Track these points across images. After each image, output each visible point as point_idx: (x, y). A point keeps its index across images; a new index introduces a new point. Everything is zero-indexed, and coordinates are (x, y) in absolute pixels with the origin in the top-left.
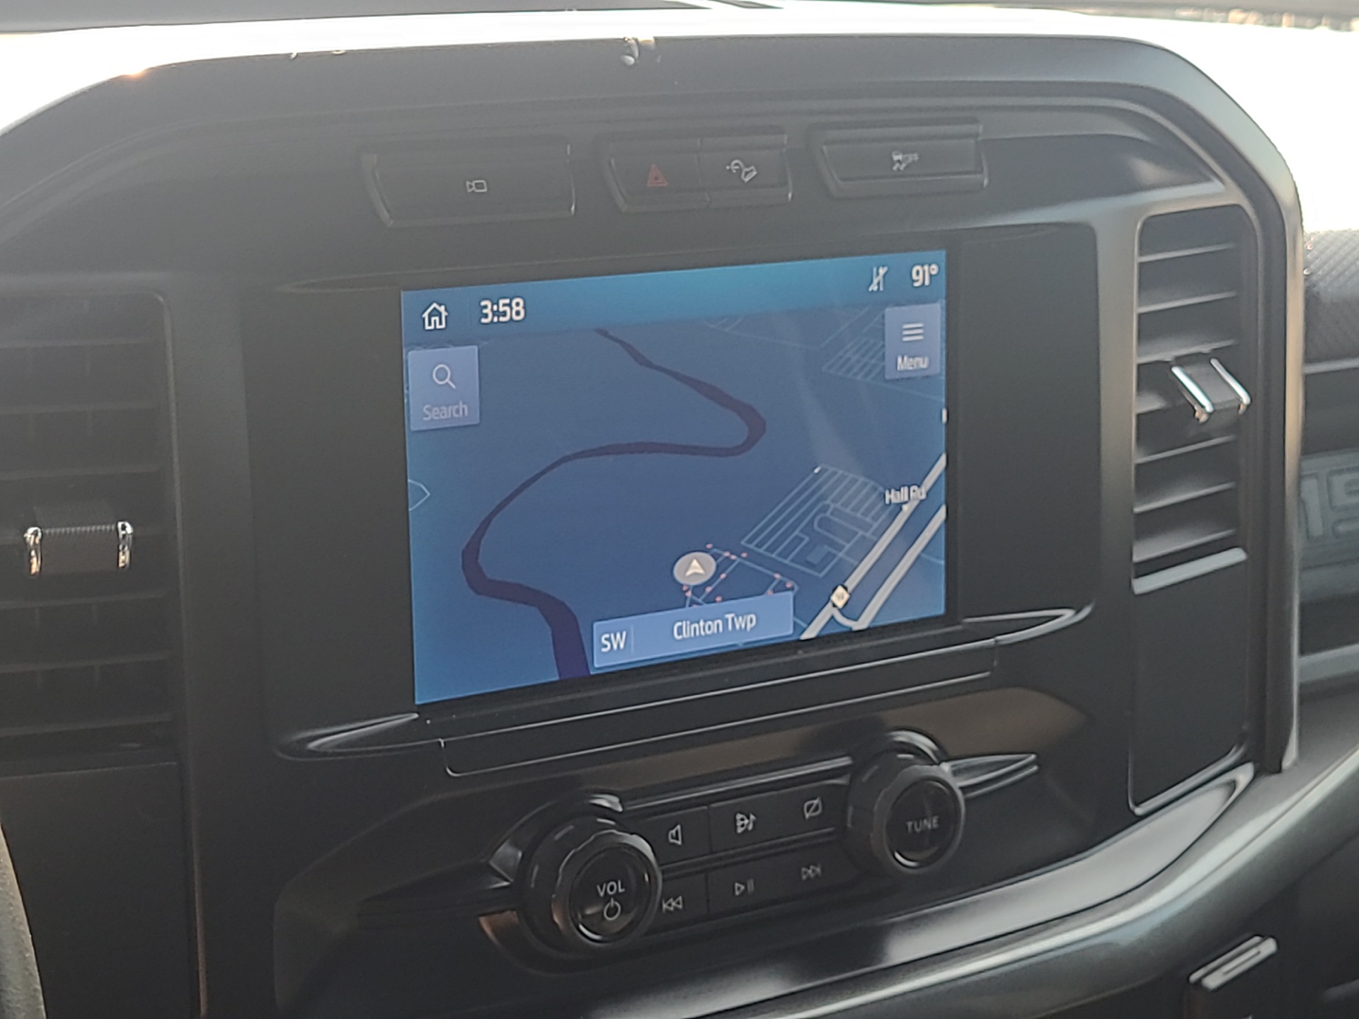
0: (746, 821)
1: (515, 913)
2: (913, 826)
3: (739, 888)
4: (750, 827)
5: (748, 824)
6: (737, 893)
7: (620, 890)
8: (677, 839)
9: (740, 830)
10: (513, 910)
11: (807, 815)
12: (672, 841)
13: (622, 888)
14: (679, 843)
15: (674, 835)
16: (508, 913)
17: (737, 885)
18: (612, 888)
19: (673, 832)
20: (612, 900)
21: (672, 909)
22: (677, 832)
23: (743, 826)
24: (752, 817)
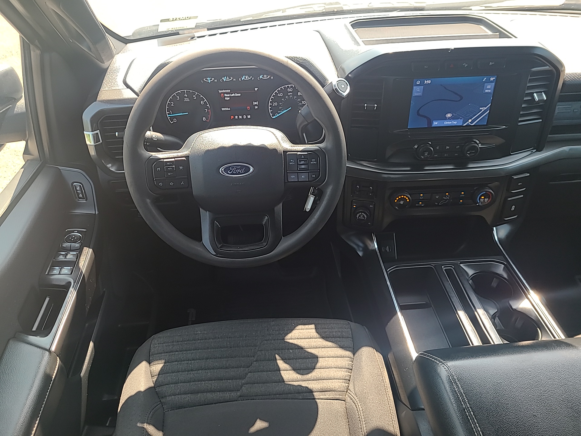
6: (445, 156)
7: (428, 153)
11: (457, 148)
12: (437, 148)
20: (426, 154)
21: (436, 156)
23: (447, 148)
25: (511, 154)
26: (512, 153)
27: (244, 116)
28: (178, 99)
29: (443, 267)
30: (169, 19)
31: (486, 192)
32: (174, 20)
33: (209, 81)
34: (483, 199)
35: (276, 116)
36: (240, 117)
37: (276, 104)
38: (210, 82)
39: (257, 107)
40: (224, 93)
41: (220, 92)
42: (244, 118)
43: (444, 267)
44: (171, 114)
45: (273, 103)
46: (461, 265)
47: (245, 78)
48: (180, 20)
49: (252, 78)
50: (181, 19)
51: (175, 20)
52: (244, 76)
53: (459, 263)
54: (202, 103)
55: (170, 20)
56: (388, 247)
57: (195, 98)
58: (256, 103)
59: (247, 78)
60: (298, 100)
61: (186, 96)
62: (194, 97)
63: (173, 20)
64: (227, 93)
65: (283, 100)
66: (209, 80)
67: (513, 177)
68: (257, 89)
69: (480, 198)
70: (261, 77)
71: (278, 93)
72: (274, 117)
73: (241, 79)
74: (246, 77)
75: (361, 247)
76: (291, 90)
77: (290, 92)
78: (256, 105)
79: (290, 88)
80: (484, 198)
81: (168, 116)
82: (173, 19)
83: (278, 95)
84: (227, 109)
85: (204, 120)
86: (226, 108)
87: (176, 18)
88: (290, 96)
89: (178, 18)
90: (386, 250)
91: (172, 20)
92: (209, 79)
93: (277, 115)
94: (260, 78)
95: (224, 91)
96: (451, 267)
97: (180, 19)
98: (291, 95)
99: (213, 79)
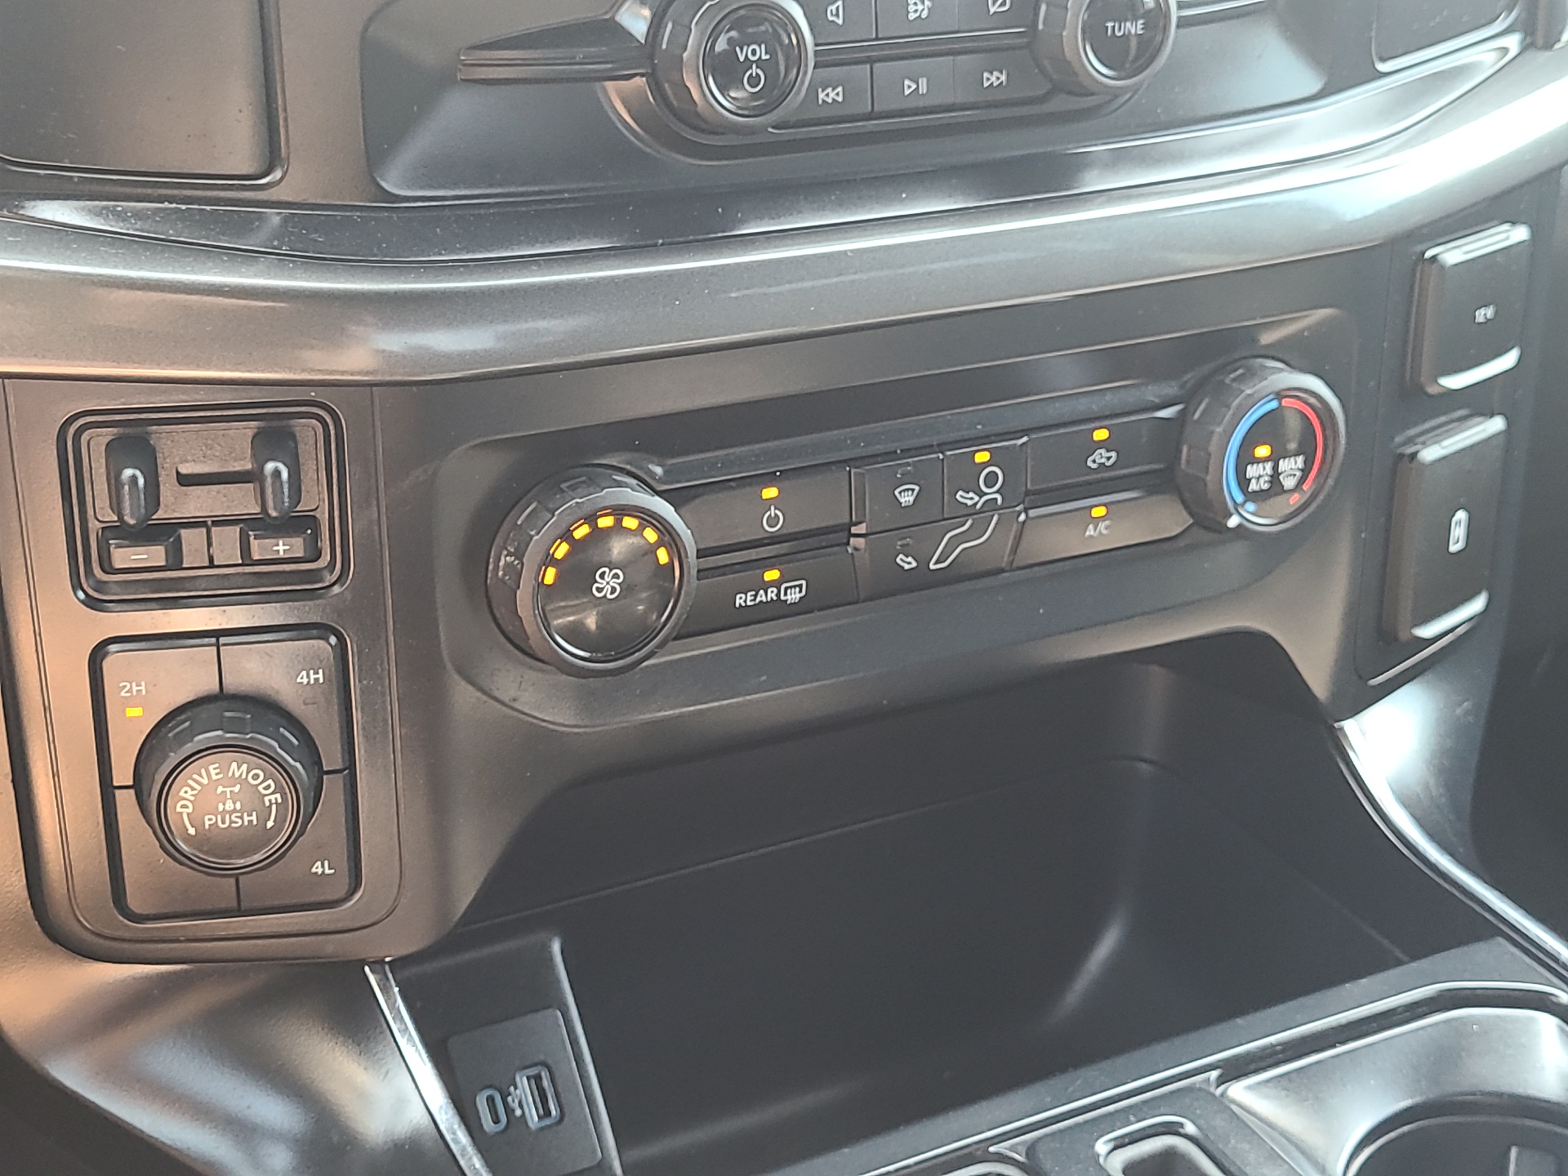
0: (920, 7)
1: (644, 79)
2: (1114, 27)
3: (909, 86)
4: (924, 15)
5: (923, 10)
6: (907, 92)
7: (764, 57)
8: (837, 15)
9: (912, 16)
10: (642, 75)
11: (992, 10)
12: (831, 18)
13: (766, 53)
14: (840, 22)
15: (834, 12)
16: (638, 78)
17: (907, 82)
18: (754, 52)
19: (833, 7)
20: (754, 66)
21: (830, 101)
22: (837, 8)
23: (916, 11)
24: (927, 3)
25: (1382, 67)
26: (1383, 60)
29: (1101, 1147)
31: (1279, 395)
34: (1269, 466)
43: (1120, 1144)
46: (1239, 1091)
53: (1214, 1074)
56: (522, 1082)
67: (1434, 258)
69: (1245, 458)
75: (275, 1136)
80: (1274, 458)
90: (509, 1111)
96: (1172, 1129)
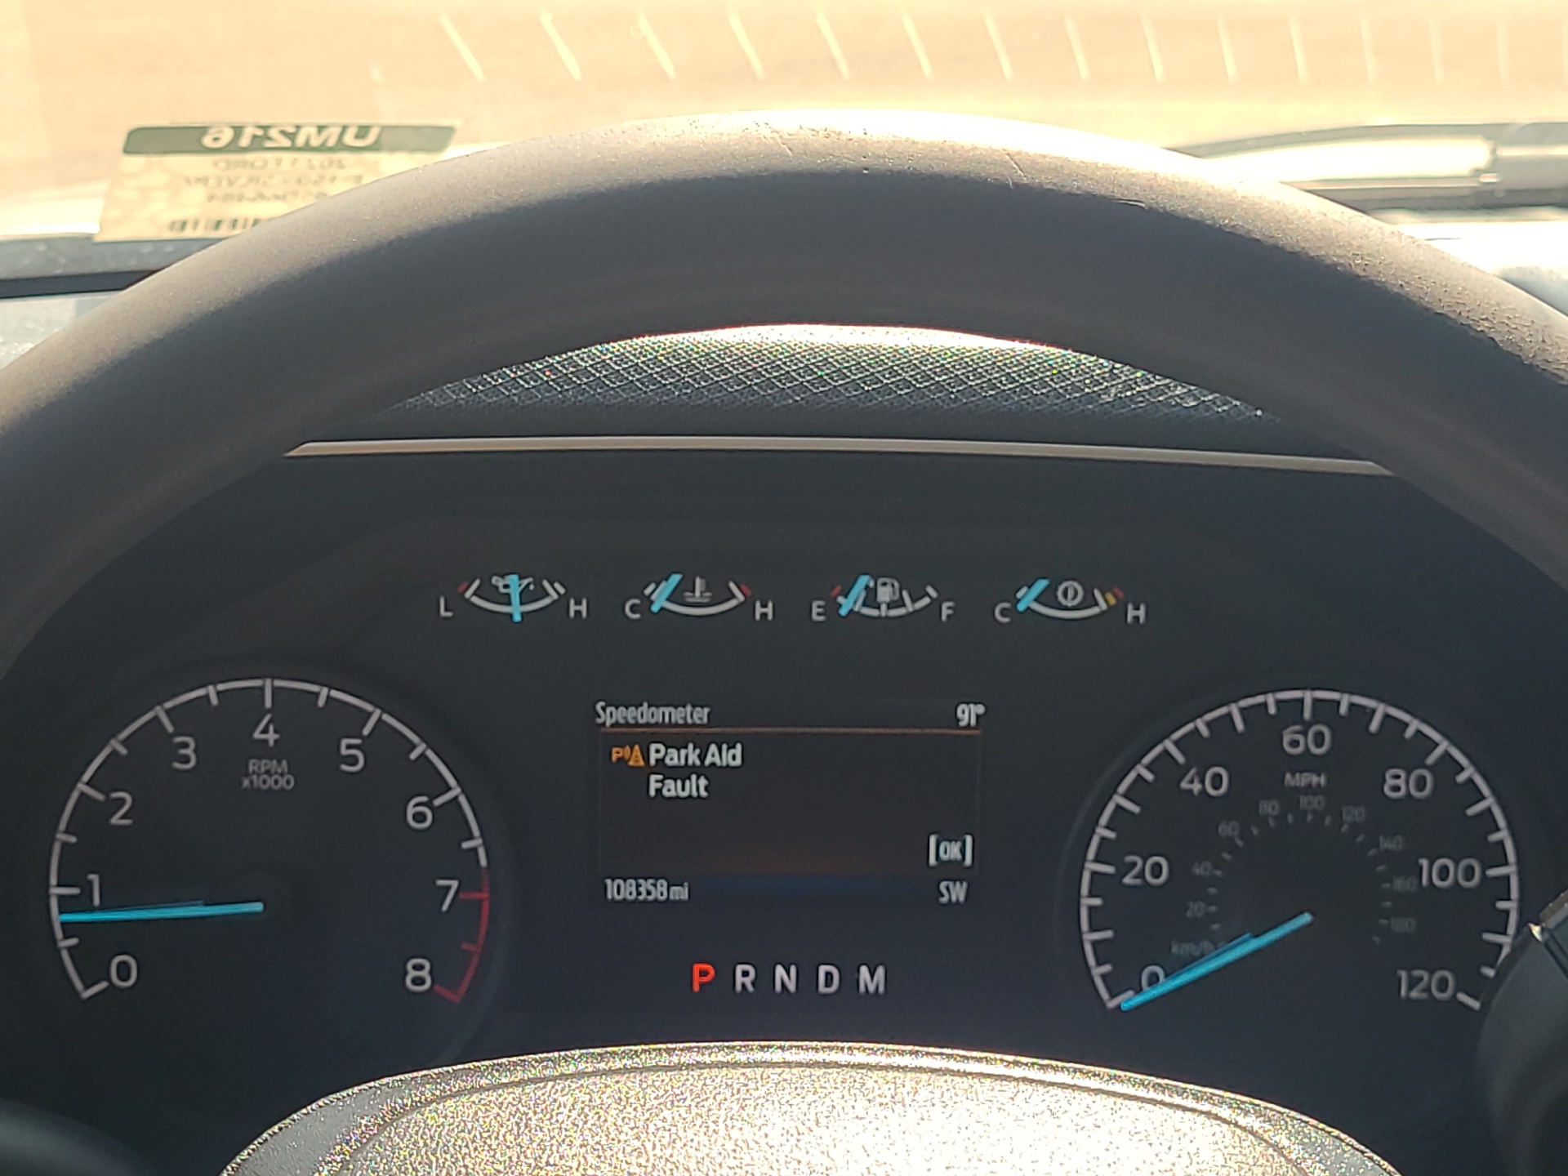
27: (823, 969)
28: (186, 760)
30: (203, 130)
32: (245, 141)
33: (516, 610)
35: (1149, 994)
36: (784, 977)
37: (1157, 871)
38: (523, 614)
39: (957, 892)
40: (643, 737)
41: (609, 716)
42: (822, 989)
44: (97, 901)
45: (1130, 859)
47: (871, 599)
48: (294, 148)
49: (936, 604)
50: (300, 141)
51: (258, 144)
52: (864, 580)
54: (418, 817)
55: (207, 141)
57: (353, 761)
58: (952, 851)
59: (890, 606)
60: (1386, 844)
61: (271, 737)
62: (344, 751)
63: (232, 147)
64: (676, 738)
65: (1230, 839)
66: (515, 599)
68: (981, 709)
70: (1027, 598)
71: (1186, 769)
72: (1128, 1000)
73: (832, 608)
74: (885, 594)
76: (1319, 739)
77: (1306, 763)
78: (954, 872)
79: (1307, 726)
81: (57, 918)
82: (238, 130)
83: (1184, 785)
84: (659, 890)
85: (418, 981)
86: (646, 885)
87: (265, 128)
88: (1303, 800)
89: (283, 133)
91: (227, 135)
92: (514, 584)
93: (1154, 980)
94: (1021, 607)
95: (646, 714)
97: (292, 136)
98: (1309, 790)
99: (555, 590)
